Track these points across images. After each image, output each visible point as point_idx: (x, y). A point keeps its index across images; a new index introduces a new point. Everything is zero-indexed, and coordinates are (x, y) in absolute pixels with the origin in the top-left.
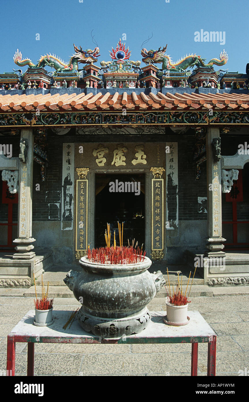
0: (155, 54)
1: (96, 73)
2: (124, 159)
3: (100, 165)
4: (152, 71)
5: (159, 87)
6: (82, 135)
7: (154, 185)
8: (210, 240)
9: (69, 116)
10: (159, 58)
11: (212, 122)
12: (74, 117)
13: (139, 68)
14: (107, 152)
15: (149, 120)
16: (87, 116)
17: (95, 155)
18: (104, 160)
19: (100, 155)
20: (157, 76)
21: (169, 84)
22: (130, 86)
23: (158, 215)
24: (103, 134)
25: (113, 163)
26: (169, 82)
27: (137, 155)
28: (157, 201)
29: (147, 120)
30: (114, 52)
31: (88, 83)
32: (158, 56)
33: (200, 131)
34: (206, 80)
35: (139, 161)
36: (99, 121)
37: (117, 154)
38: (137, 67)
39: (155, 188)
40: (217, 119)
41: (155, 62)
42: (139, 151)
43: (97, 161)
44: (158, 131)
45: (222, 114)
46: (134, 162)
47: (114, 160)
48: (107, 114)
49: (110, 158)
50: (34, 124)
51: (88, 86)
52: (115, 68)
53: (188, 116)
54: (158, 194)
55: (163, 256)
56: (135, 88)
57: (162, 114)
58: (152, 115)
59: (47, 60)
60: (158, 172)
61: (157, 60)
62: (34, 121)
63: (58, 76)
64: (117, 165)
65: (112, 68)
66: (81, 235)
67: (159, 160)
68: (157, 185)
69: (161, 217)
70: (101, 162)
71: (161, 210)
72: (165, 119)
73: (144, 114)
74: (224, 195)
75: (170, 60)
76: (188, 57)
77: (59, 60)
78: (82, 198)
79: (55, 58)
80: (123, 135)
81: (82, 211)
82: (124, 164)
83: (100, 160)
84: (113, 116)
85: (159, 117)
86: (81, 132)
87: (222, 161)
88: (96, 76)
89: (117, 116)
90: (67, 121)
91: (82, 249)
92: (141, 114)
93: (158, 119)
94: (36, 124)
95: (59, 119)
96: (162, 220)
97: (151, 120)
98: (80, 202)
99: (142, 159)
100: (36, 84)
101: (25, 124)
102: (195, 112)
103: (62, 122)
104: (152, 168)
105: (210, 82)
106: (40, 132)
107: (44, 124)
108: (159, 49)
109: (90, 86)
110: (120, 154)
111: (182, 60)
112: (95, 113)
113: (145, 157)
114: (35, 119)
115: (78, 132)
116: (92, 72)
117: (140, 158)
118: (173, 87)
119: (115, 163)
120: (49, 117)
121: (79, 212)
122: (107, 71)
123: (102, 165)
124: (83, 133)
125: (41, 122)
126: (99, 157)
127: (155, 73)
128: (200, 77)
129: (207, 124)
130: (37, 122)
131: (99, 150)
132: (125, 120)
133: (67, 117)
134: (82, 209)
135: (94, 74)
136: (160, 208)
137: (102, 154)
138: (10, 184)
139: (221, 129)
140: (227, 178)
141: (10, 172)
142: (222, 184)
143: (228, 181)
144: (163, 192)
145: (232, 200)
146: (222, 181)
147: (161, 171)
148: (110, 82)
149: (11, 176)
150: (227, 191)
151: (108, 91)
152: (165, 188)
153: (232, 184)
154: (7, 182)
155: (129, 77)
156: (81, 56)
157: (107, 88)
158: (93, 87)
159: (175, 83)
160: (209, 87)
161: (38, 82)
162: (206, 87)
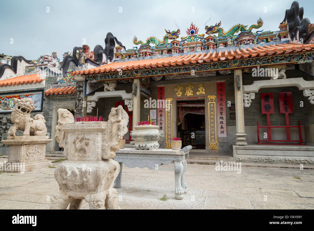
1: (178, 44)
2: (192, 92)
3: (179, 96)
4: (211, 39)
5: (215, 48)
6: (168, 80)
8: (237, 134)
9: (156, 71)
10: (216, 30)
11: (236, 66)
12: (159, 71)
13: (204, 38)
14: (182, 88)
15: (199, 69)
16: (166, 70)
17: (176, 90)
18: (181, 93)
19: (178, 90)
20: (214, 41)
21: (221, 46)
22: (198, 50)
23: (213, 123)
24: (180, 78)
25: (186, 95)
26: (221, 44)
27: (199, 89)
28: (212, 115)
29: (198, 69)
30: (189, 31)
31: (173, 51)
32: (215, 29)
33: (230, 72)
34: (245, 40)
35: (201, 92)
36: (172, 72)
37: (188, 89)
38: (203, 37)
39: (211, 107)
40: (239, 64)
41: (214, 33)
42: (200, 87)
43: (177, 94)
44: (212, 75)
45: (242, 61)
46: (198, 93)
47: (186, 92)
48: (176, 68)
49: (184, 92)
50: (140, 76)
51: (173, 53)
52: (189, 40)
53: (221, 65)
54: (212, 111)
55: (216, 147)
56: (200, 50)
57: (206, 65)
58: (200, 66)
59: (151, 40)
60: (212, 98)
61: (214, 32)
62: (139, 74)
63: (157, 48)
64: (188, 95)
65: (187, 40)
66: (169, 135)
67: (212, 91)
68: (212, 105)
69: (214, 124)
70: (179, 94)
71: (214, 120)
72: (207, 68)
73: (196, 66)
74: (245, 109)
78: (169, 114)
80: (191, 78)
81: (169, 121)
82: (192, 94)
84: (179, 69)
85: (204, 67)
86: (168, 79)
88: (178, 46)
89: (181, 68)
90: (156, 73)
91: (169, 142)
92: (194, 66)
93: (204, 68)
94: (141, 76)
95: (152, 73)
96: (215, 126)
97: (200, 69)
98: (168, 116)
99: (202, 91)
100: (145, 54)
101: (135, 76)
102: (225, 62)
103: (153, 74)
104: (208, 96)
106: (143, 80)
107: (144, 76)
108: (216, 24)
109: (174, 52)
110: (190, 89)
112: (170, 68)
113: (204, 90)
114: (140, 73)
115: (166, 79)
116: (175, 44)
117: (201, 90)
118: (224, 47)
119: (187, 94)
120: (147, 72)
121: (167, 122)
122: (185, 42)
124: (169, 79)
125: (143, 74)
126: (178, 91)
127: (213, 40)
128: (242, 38)
129: (233, 68)
130: (141, 74)
131: (178, 88)
132: (186, 70)
133: (155, 71)
134: (169, 120)
135: (177, 45)
136: (214, 119)
137: (180, 89)
138: (128, 106)
139: (243, 70)
140: (247, 98)
141: (128, 101)
142: (244, 102)
143: (248, 100)
144: (215, 109)
145: (266, 113)
146: (244, 100)
147: (214, 97)
148: (186, 49)
149: (130, 103)
150: (248, 106)
151: (185, 54)
152: (217, 107)
153: (251, 102)
154: (127, 106)
155: (196, 45)
156: (169, 36)
157: (184, 52)
158: (176, 53)
159: (226, 45)
160: (248, 44)
161: (146, 53)
162: (246, 44)
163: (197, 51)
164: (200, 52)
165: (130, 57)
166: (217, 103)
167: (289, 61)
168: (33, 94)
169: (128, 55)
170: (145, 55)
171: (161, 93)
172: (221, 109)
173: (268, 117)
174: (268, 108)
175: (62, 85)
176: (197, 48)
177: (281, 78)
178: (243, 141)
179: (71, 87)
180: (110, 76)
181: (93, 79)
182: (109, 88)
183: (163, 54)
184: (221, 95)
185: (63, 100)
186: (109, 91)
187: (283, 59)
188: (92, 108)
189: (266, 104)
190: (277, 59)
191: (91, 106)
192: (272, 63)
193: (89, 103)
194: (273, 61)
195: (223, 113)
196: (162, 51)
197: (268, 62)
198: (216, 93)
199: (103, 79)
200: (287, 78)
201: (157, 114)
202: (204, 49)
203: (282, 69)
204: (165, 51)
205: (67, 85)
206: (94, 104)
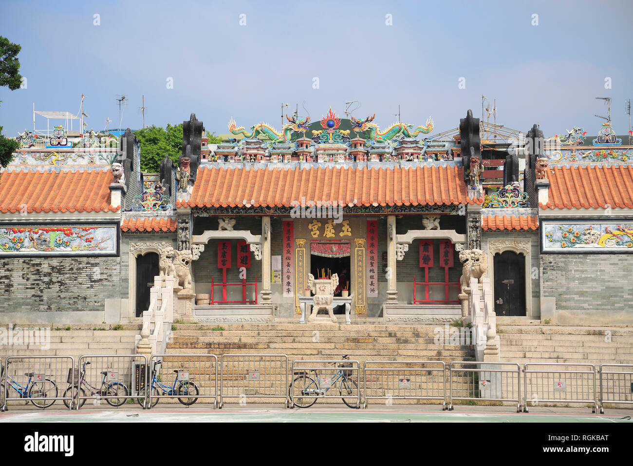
0: (364, 124)
2: (334, 232)
3: (314, 236)
4: (359, 145)
5: (366, 160)
7: (358, 253)
8: (387, 292)
11: (389, 212)
14: (320, 225)
17: (310, 227)
18: (318, 233)
20: (364, 146)
21: (374, 158)
23: (360, 277)
25: (324, 235)
26: (375, 156)
27: (343, 228)
28: (360, 266)
31: (301, 157)
32: (366, 127)
33: (383, 217)
35: (346, 233)
37: (328, 228)
38: (347, 136)
39: (358, 256)
40: (392, 211)
42: (345, 224)
43: (312, 233)
45: (396, 208)
46: (341, 234)
47: (325, 232)
49: (322, 230)
50: (272, 213)
51: (301, 161)
52: (326, 138)
53: (373, 208)
54: (360, 261)
55: (364, 310)
56: (343, 161)
58: (349, 208)
59: (261, 130)
60: (360, 242)
63: (273, 149)
64: (328, 236)
65: (322, 137)
67: (361, 232)
68: (360, 253)
70: (315, 234)
71: (362, 274)
72: (358, 211)
74: (398, 262)
75: (378, 129)
76: (395, 125)
77: (272, 129)
78: (300, 263)
79: (268, 126)
81: (301, 274)
82: (334, 236)
83: (314, 232)
85: (354, 209)
87: (396, 237)
88: (308, 150)
93: (354, 211)
96: (363, 282)
98: (299, 266)
101: (266, 213)
104: (356, 239)
105: (412, 154)
107: (278, 213)
108: (368, 118)
109: (303, 160)
110: (330, 227)
111: (390, 128)
113: (350, 230)
114: (273, 210)
116: (305, 145)
117: (346, 230)
118: (378, 161)
119: (326, 234)
120: (282, 209)
121: (298, 274)
122: (318, 140)
123: (316, 236)
126: (314, 229)
127: (362, 145)
128: (403, 150)
129: (386, 213)
131: (313, 224)
134: (301, 272)
135: (307, 147)
136: (362, 272)
137: (316, 227)
138: (256, 253)
139: (397, 216)
140: (400, 250)
141: (255, 245)
142: (397, 254)
143: (401, 252)
144: (364, 259)
145: (424, 266)
146: (397, 252)
147: (362, 241)
148: (321, 156)
149: (257, 248)
150: (401, 259)
151: (320, 165)
152: (366, 255)
153: (404, 254)
154: (254, 252)
155: (338, 151)
156: (294, 127)
157: (319, 161)
158: (306, 161)
159: (381, 156)
160: (411, 160)
161: (255, 155)
162: (409, 160)
163: (339, 161)
164: (343, 163)
165: (226, 159)
166: (367, 250)
167: (443, 211)
168: (97, 228)
169: (223, 155)
170: (254, 159)
171: (289, 231)
172: (372, 258)
173: (427, 271)
174: (426, 259)
175: (144, 215)
176: (339, 156)
177: (435, 229)
178: (394, 299)
179: (158, 219)
180: (230, 210)
181: (202, 212)
182: (226, 226)
183: (286, 161)
184: (372, 239)
185: (147, 239)
186: (226, 229)
187: (437, 209)
188: (200, 254)
189: (425, 255)
190: (431, 208)
191: (199, 250)
192: (427, 212)
193: (195, 246)
194: (427, 210)
195: (374, 265)
196: (283, 156)
197: (423, 210)
198: (365, 236)
199: (218, 213)
200: (441, 229)
201: (282, 263)
202: (350, 159)
203: (436, 218)
204: (288, 156)
205: (152, 215)
206: (202, 248)
